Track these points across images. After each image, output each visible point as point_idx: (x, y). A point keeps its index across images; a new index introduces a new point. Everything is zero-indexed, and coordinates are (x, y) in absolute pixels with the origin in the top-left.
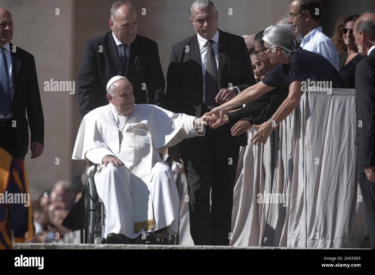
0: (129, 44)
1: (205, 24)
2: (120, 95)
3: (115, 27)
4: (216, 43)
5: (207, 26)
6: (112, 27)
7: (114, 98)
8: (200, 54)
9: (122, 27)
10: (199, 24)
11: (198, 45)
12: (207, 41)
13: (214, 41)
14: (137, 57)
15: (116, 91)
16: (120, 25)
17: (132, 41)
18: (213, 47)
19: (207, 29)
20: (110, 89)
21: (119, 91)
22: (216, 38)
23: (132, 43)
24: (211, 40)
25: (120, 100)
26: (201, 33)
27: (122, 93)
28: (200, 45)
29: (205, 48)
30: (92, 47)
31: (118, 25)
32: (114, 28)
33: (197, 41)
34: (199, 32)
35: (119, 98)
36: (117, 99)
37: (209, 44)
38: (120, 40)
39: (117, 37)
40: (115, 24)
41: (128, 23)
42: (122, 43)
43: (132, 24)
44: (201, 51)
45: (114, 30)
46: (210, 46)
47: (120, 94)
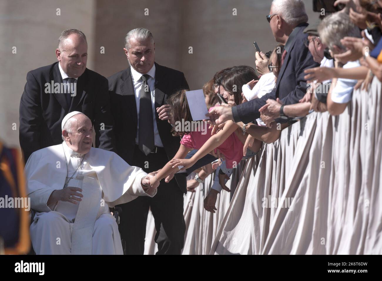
0: (77, 79)
1: (143, 59)
2: (79, 130)
3: (63, 58)
4: (152, 78)
5: (144, 61)
6: (59, 57)
7: (71, 134)
8: (134, 89)
9: (70, 58)
10: (135, 57)
11: (132, 79)
12: (142, 75)
13: (149, 76)
14: (84, 92)
15: (73, 126)
16: (68, 55)
17: (80, 75)
18: (149, 82)
19: (143, 64)
20: (66, 124)
21: (78, 125)
22: (152, 73)
23: (80, 77)
24: (147, 75)
25: (77, 136)
26: (136, 67)
27: (81, 127)
28: (134, 79)
29: (140, 83)
30: (35, 79)
31: (66, 56)
32: (61, 59)
33: (131, 74)
34: (134, 65)
35: (77, 134)
36: (74, 136)
37: (144, 79)
38: (67, 73)
39: (64, 69)
40: (63, 54)
41: (77, 55)
42: (68, 76)
43: (82, 56)
44: (135, 87)
45: (60, 61)
46: (145, 81)
47: (79, 128)
